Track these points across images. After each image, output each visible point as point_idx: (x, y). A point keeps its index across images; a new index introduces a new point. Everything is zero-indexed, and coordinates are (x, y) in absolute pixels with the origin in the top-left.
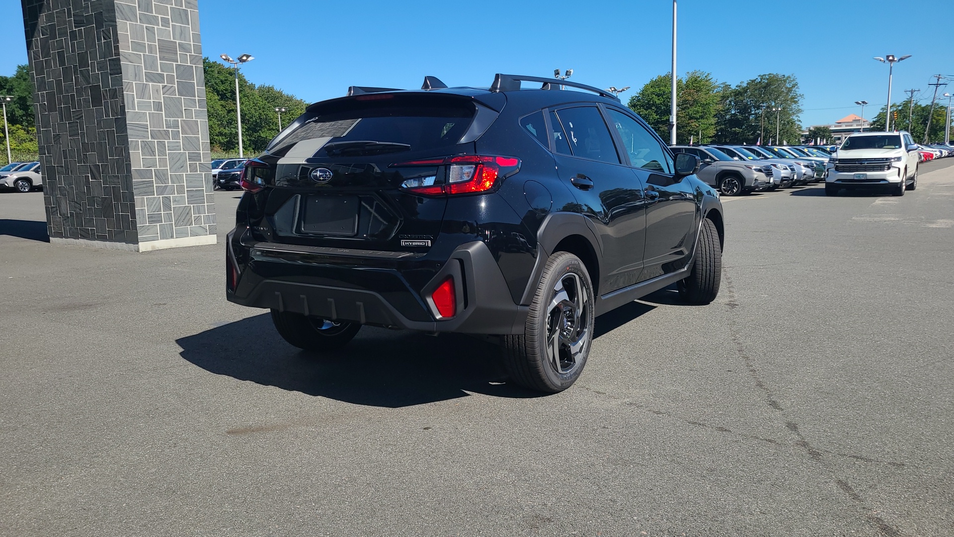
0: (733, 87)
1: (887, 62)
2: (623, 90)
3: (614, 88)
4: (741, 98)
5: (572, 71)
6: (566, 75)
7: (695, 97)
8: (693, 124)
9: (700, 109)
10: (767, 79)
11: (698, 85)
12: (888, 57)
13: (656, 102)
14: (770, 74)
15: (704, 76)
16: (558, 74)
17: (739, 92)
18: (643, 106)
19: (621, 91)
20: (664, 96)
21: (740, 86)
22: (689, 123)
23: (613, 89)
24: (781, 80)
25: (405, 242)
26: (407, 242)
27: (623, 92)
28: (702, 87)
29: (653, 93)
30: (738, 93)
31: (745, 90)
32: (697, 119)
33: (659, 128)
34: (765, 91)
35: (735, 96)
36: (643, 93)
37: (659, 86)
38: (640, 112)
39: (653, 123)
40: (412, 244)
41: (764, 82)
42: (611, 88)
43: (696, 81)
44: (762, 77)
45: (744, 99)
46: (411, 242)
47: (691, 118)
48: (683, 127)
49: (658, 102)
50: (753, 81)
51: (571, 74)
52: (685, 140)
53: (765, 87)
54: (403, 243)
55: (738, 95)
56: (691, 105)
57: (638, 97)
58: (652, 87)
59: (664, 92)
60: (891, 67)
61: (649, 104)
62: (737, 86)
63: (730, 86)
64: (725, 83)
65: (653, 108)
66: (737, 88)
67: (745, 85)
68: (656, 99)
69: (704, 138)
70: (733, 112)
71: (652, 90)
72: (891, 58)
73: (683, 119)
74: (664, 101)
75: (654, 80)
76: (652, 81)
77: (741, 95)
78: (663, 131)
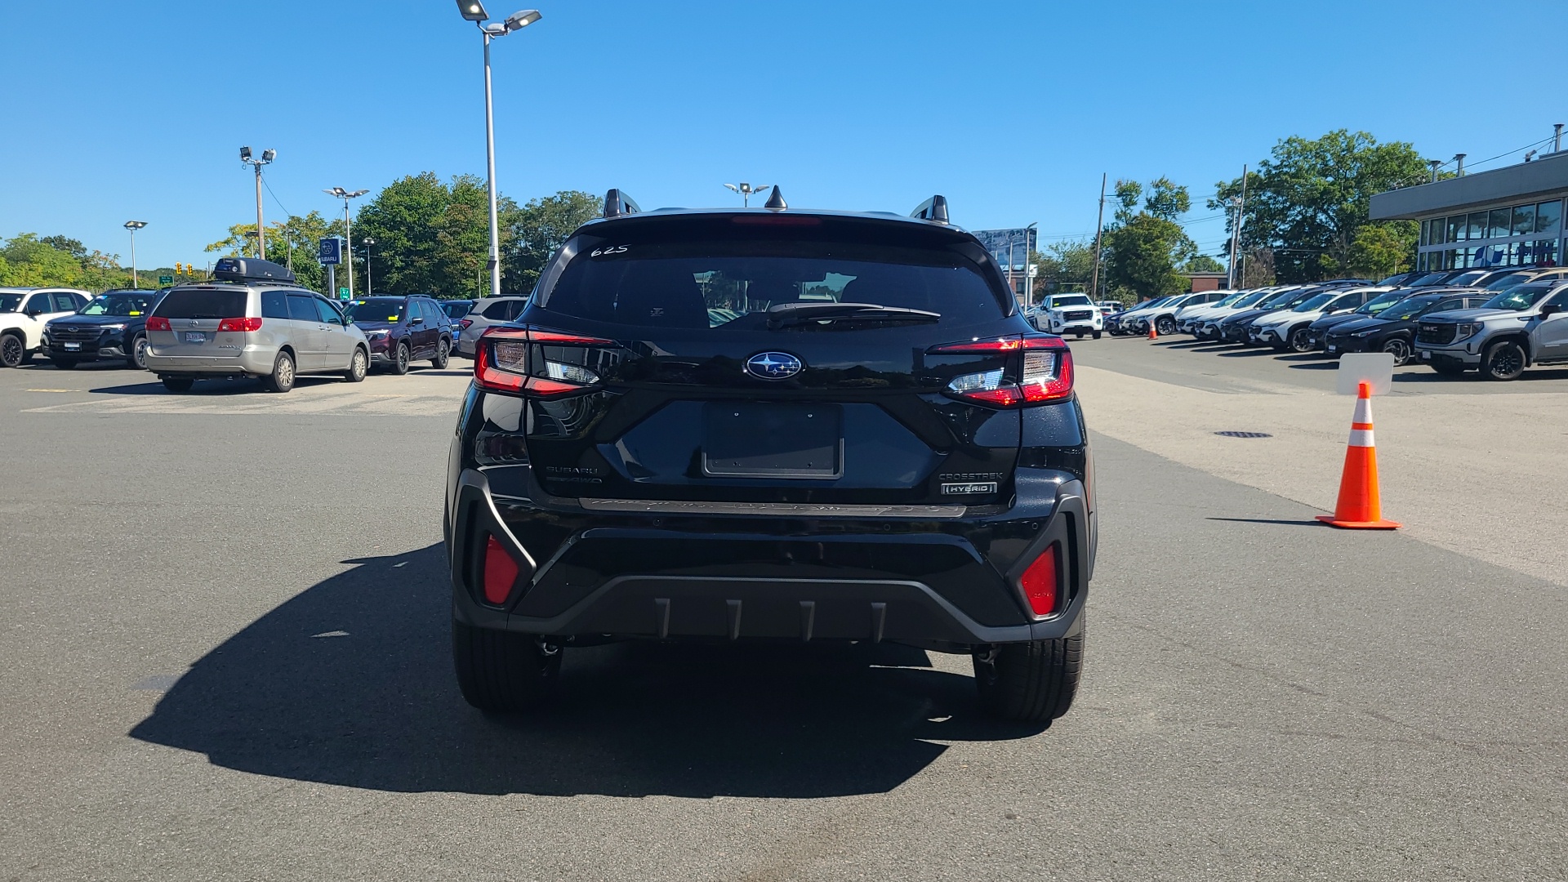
0: (521, 205)
1: (740, 191)
2: (357, 194)
3: (341, 189)
4: (534, 224)
5: (274, 152)
6: (264, 158)
7: (470, 216)
8: (468, 259)
9: (478, 237)
10: (571, 199)
11: (473, 198)
12: (742, 185)
13: (406, 220)
14: (574, 192)
15: (481, 184)
16: (248, 154)
17: (532, 215)
18: (383, 223)
19: (354, 196)
20: (421, 211)
21: (531, 206)
22: (461, 257)
23: (338, 191)
24: (590, 203)
25: (950, 486)
26: (954, 486)
27: (356, 197)
28: (479, 202)
29: (399, 204)
30: (530, 216)
31: (540, 212)
32: (474, 252)
33: (413, 262)
34: (569, 216)
35: (526, 219)
36: (383, 201)
37: (409, 193)
38: (379, 234)
39: (402, 254)
40: (964, 490)
41: (566, 203)
42: (335, 189)
43: (468, 191)
44: (563, 194)
45: (539, 227)
46: (961, 486)
47: (464, 250)
48: (452, 262)
49: (409, 219)
50: (550, 200)
51: (274, 157)
52: (456, 284)
53: (569, 211)
54: (947, 488)
55: (529, 218)
56: (463, 229)
57: (374, 208)
58: (396, 193)
59: (419, 204)
60: (746, 200)
61: (395, 222)
62: (526, 206)
63: (515, 203)
64: (509, 198)
65: (402, 229)
66: (526, 208)
67: (538, 204)
68: (405, 213)
69: (485, 282)
70: (523, 245)
71: (398, 198)
72: (745, 187)
73: (452, 250)
74: (420, 218)
75: (400, 182)
76: (396, 183)
77: (535, 219)
78: (421, 268)
